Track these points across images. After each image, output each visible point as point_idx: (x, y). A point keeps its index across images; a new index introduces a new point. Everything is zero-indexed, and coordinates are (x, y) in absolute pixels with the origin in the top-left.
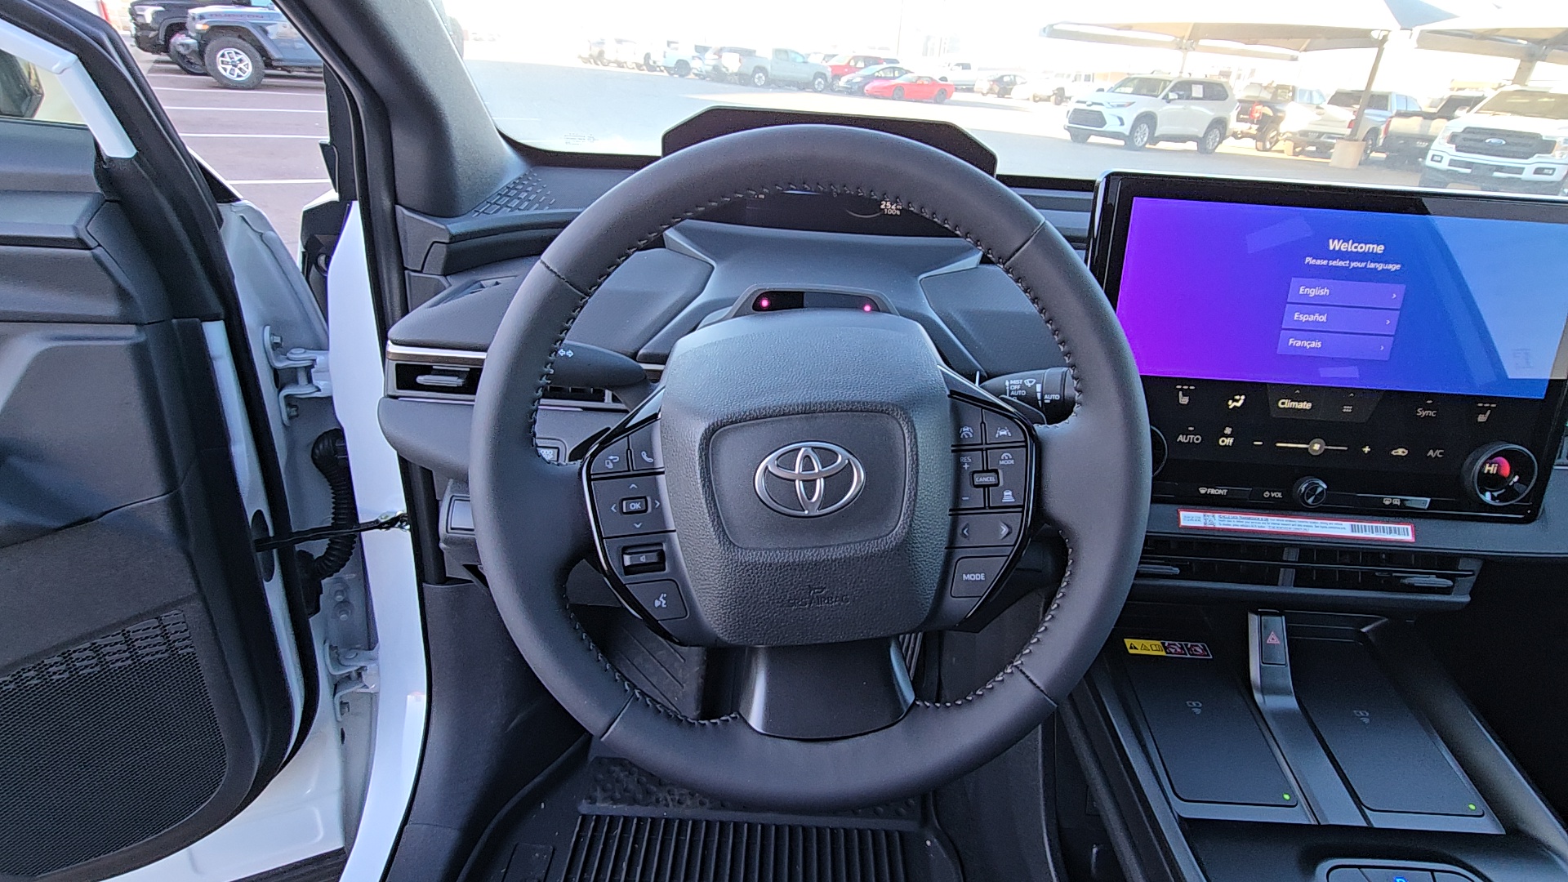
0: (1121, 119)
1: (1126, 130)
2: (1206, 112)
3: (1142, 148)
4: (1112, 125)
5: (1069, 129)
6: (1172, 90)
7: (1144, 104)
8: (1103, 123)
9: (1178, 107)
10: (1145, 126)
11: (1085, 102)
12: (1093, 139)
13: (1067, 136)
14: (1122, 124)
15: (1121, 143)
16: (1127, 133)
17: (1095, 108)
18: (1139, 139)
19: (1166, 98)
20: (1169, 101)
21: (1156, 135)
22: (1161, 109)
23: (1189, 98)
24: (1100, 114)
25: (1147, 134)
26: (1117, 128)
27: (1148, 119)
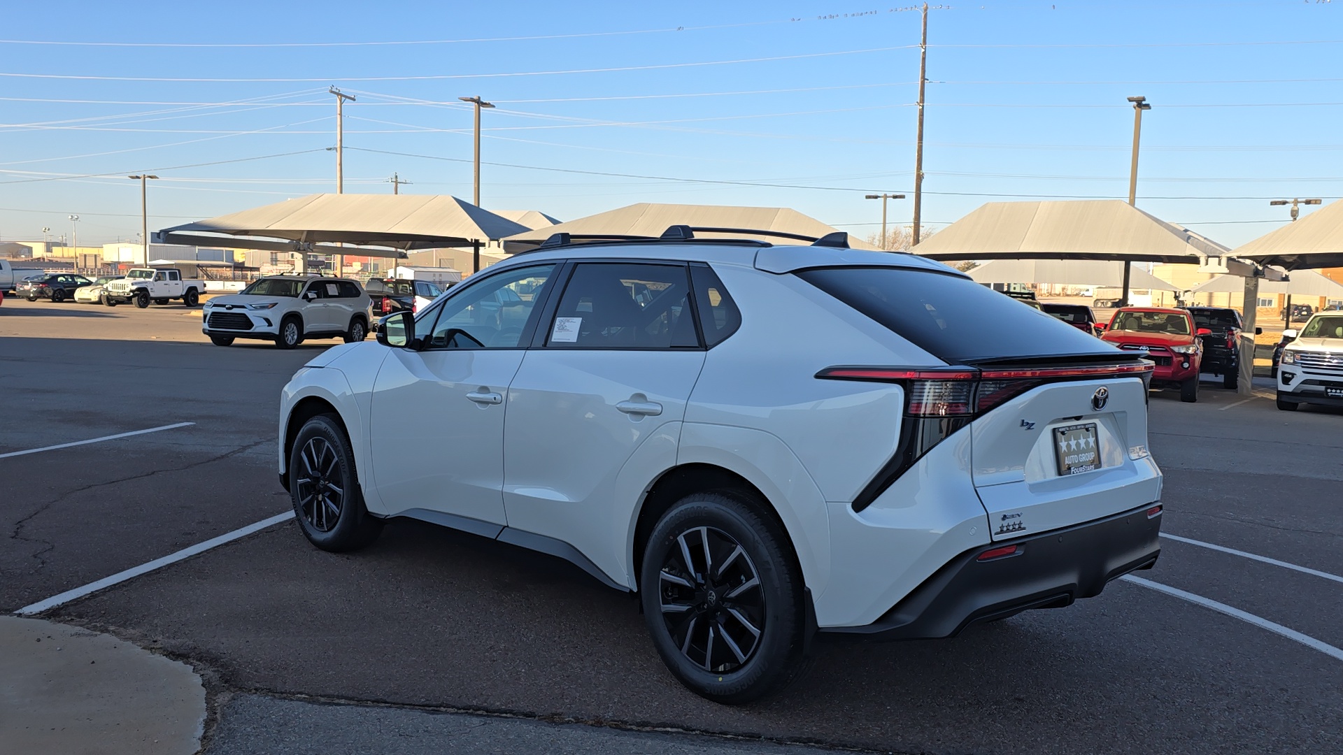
0: (267, 320)
1: (275, 329)
2: (347, 308)
3: (294, 347)
4: (259, 326)
5: (210, 333)
6: (309, 289)
7: (286, 304)
8: (250, 325)
9: (318, 305)
10: (293, 325)
11: (224, 306)
12: (237, 341)
13: (208, 339)
14: (270, 324)
15: (273, 343)
16: (277, 333)
17: (235, 311)
18: (290, 338)
19: (305, 297)
20: (310, 300)
21: (304, 333)
22: (304, 308)
23: (327, 296)
24: (244, 315)
25: (296, 332)
26: (265, 329)
27: (293, 318)
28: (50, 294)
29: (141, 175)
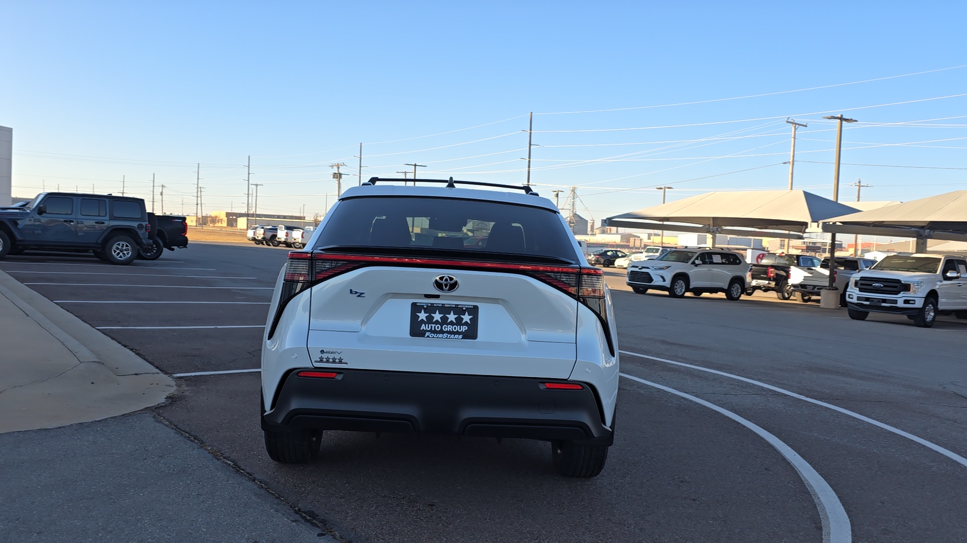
0: (662, 277)
1: (667, 284)
2: (726, 273)
3: (682, 296)
4: (657, 281)
5: (629, 284)
6: (697, 258)
7: (679, 267)
8: (651, 280)
9: (704, 269)
10: (682, 282)
11: (637, 267)
12: (650, 291)
13: (630, 289)
14: (664, 280)
15: (667, 293)
16: (669, 286)
17: (644, 270)
18: (679, 290)
19: (693, 263)
20: (697, 265)
21: (691, 287)
22: (691, 271)
23: (712, 263)
24: (648, 274)
25: (684, 287)
26: (661, 283)
27: (682, 277)
28: (602, 262)
29: (663, 187)
